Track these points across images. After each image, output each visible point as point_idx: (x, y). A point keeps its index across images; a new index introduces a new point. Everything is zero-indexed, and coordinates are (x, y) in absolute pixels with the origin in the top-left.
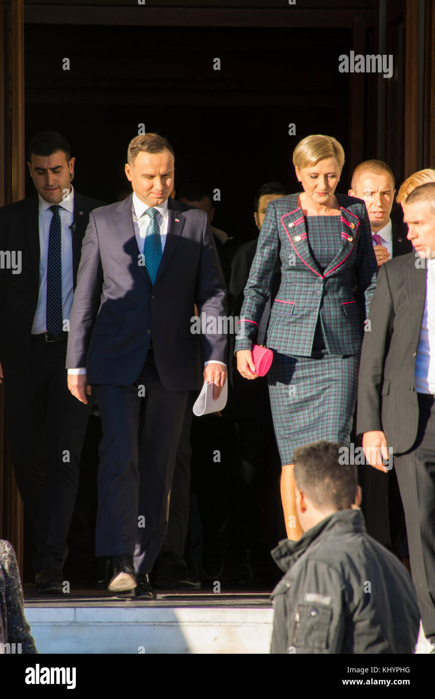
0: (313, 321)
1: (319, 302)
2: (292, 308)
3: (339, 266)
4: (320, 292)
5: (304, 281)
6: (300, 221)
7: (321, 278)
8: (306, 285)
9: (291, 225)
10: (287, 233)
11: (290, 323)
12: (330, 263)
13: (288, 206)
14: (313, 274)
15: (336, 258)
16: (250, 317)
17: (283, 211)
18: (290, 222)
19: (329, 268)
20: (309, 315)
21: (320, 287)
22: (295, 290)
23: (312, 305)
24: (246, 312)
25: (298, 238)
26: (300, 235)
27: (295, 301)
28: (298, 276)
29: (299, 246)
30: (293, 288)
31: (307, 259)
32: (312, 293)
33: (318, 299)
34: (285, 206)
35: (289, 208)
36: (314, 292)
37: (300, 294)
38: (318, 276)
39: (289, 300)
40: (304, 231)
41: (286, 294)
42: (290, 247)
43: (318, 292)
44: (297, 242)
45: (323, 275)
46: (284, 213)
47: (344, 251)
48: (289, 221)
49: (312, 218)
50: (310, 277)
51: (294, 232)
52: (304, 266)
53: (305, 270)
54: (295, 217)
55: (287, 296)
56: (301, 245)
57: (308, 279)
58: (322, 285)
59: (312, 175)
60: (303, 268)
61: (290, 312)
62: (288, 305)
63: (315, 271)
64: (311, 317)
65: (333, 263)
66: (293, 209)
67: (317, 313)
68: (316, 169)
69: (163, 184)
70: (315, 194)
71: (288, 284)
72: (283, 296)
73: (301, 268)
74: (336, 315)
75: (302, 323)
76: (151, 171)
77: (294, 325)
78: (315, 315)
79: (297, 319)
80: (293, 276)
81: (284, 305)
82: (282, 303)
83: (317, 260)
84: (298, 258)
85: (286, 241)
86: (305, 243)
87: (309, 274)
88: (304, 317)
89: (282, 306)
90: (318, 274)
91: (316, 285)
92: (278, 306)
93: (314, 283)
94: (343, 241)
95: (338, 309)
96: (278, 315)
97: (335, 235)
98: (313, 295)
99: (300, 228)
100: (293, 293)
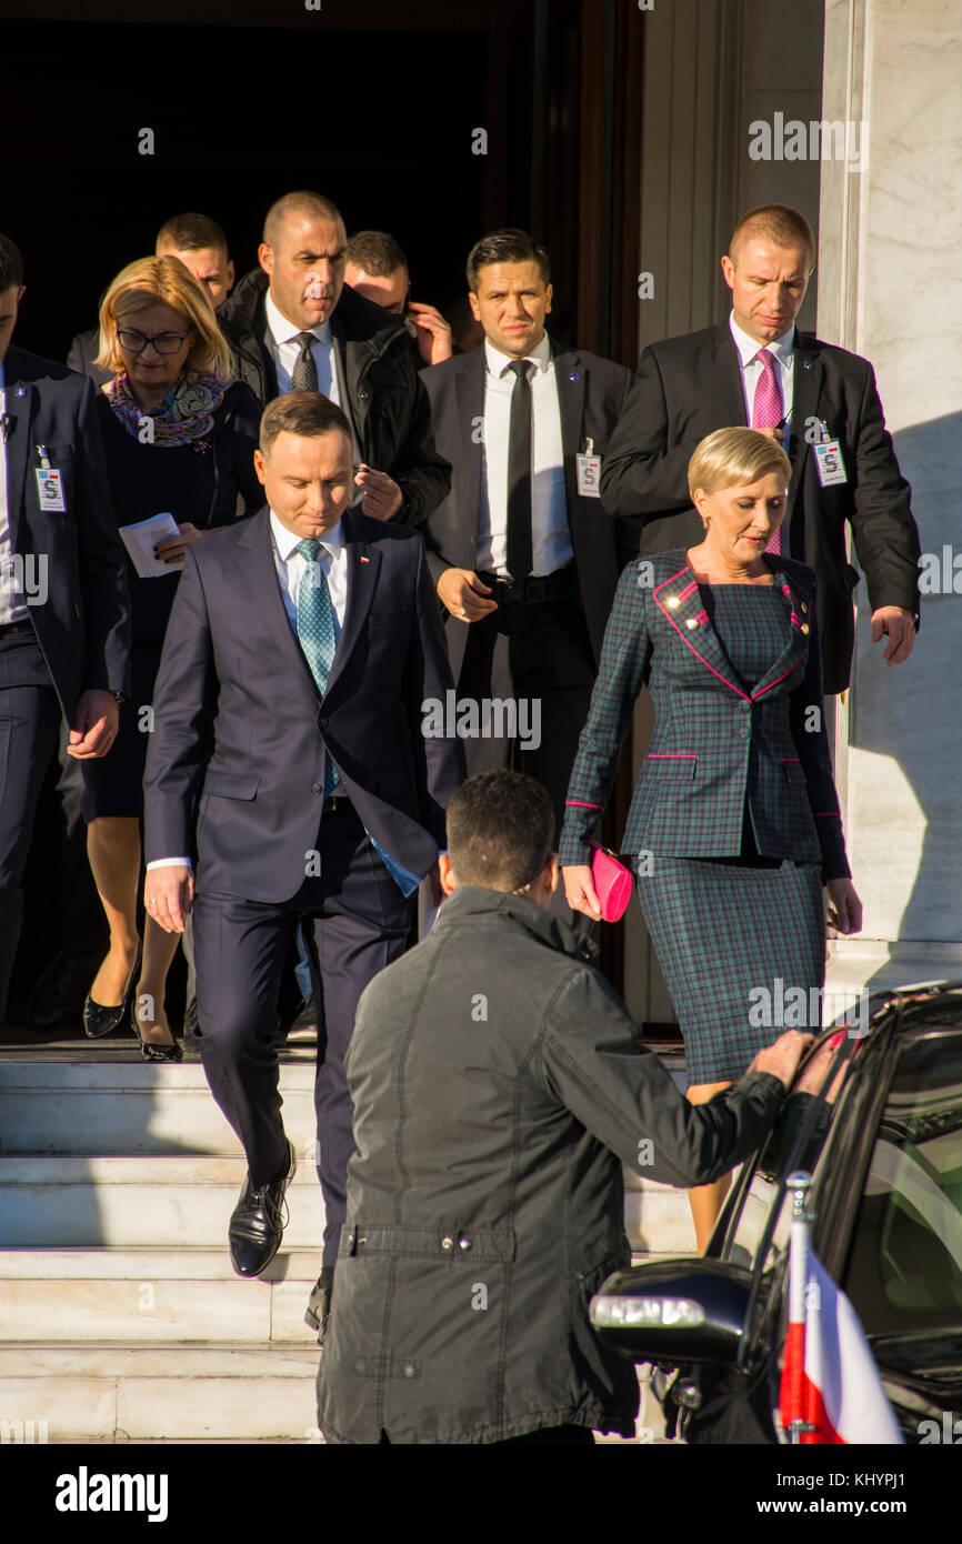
0: (738, 784)
1: (747, 749)
2: (691, 765)
3: (782, 681)
4: (745, 731)
5: (710, 710)
6: (691, 589)
7: (746, 703)
8: (716, 718)
10: (669, 620)
11: (691, 795)
12: (765, 673)
13: (668, 567)
14: (729, 694)
15: (778, 661)
16: (588, 796)
18: (671, 597)
19: (763, 682)
20: (730, 777)
21: (745, 720)
22: (694, 732)
23: (734, 756)
24: (579, 787)
25: (692, 624)
26: (694, 617)
27: (695, 753)
28: (696, 702)
29: (694, 637)
30: (689, 727)
31: (717, 663)
32: (729, 735)
33: (744, 745)
34: (661, 567)
35: (671, 571)
36: (734, 733)
37: (706, 738)
38: (740, 698)
39: (684, 752)
40: (702, 608)
41: (675, 740)
42: (680, 642)
44: (690, 630)
45: (750, 696)
47: (794, 649)
48: (669, 595)
49: (722, 588)
50: (722, 701)
51: (682, 614)
52: (711, 679)
53: (712, 688)
54: (679, 587)
55: (679, 744)
56: (700, 635)
57: (719, 705)
58: (749, 716)
59: (742, 501)
60: (708, 683)
61: (689, 774)
62: (683, 762)
63: (734, 686)
64: (733, 781)
65: (772, 673)
66: (677, 572)
67: (745, 772)
68: (752, 490)
69: (327, 498)
70: (742, 541)
71: (676, 721)
72: (668, 745)
73: (704, 683)
74: (773, 780)
75: (716, 794)
76: (302, 472)
77: (700, 799)
78: (742, 777)
79: (705, 787)
80: (685, 703)
81: (672, 762)
82: (669, 759)
83: (736, 666)
84: (698, 662)
85: (669, 633)
86: (706, 630)
87: (721, 696)
88: (720, 782)
89: (668, 765)
90: (740, 692)
91: (736, 717)
92: (658, 765)
93: (732, 714)
94: (794, 630)
95: (777, 768)
96: (661, 783)
97: (769, 619)
98: (732, 737)
99: (692, 603)
100: (690, 736)
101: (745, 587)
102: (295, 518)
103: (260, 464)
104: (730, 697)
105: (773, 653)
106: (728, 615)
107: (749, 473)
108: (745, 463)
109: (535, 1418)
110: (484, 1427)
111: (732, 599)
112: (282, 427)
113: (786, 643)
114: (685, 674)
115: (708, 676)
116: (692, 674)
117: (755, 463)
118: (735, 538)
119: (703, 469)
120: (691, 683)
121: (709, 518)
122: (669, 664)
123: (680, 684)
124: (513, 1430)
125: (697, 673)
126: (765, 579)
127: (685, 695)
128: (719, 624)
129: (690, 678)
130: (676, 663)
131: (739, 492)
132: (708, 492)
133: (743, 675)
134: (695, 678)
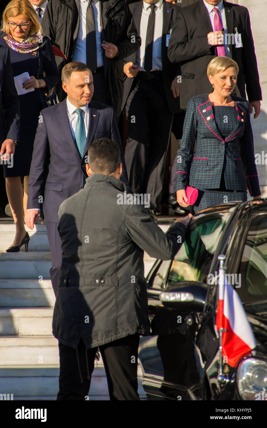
1: (223, 156)
2: (206, 161)
3: (235, 136)
4: (223, 151)
6: (210, 108)
7: (223, 142)
8: (214, 147)
9: (204, 111)
10: (202, 115)
11: (206, 170)
12: (230, 133)
13: (202, 100)
14: (218, 140)
15: (234, 130)
16: (183, 170)
17: (199, 103)
19: (229, 136)
20: (218, 165)
21: (223, 148)
22: (207, 151)
23: (219, 158)
24: (180, 167)
25: (209, 118)
26: (210, 116)
27: (208, 157)
28: (208, 142)
29: (209, 122)
30: (206, 149)
31: (215, 130)
32: (218, 152)
34: (200, 99)
35: (203, 101)
36: (219, 152)
37: (211, 153)
38: (221, 141)
40: (212, 114)
41: (202, 153)
42: (204, 124)
43: (222, 151)
44: (208, 121)
45: (224, 141)
47: (239, 126)
48: (203, 109)
49: (218, 107)
51: (206, 115)
52: (213, 135)
53: (213, 138)
54: (206, 106)
55: (203, 155)
56: (210, 121)
57: (215, 143)
58: (224, 146)
59: (223, 77)
60: (212, 136)
61: (206, 164)
62: (204, 160)
63: (220, 137)
64: (219, 166)
65: (232, 133)
66: (205, 102)
67: (223, 163)
70: (223, 90)
71: (202, 148)
72: (200, 155)
73: (211, 136)
74: (233, 166)
75: (214, 170)
77: (209, 171)
78: (222, 165)
79: (210, 168)
80: (205, 142)
81: (201, 160)
82: (200, 159)
83: (221, 131)
84: (209, 129)
85: (201, 120)
86: (213, 120)
87: (216, 140)
88: (215, 166)
89: (200, 161)
90: (222, 139)
91: (220, 147)
92: (196, 161)
93: (219, 146)
94: (239, 121)
95: (234, 162)
96: (198, 166)
97: (232, 117)
98: (219, 153)
99: (210, 112)
100: (206, 152)
101: (226, 107)
104: (219, 141)
105: (232, 127)
106: (219, 115)
107: (224, 68)
108: (222, 65)
111: (221, 110)
113: (237, 124)
114: (205, 133)
115: (212, 134)
116: (207, 133)
117: (225, 65)
118: (221, 89)
119: (210, 69)
120: (207, 136)
121: (214, 84)
122: (201, 130)
123: (203, 136)
125: (209, 133)
126: (232, 104)
127: (205, 140)
128: (216, 118)
129: (206, 134)
130: (202, 130)
131: (222, 74)
132: (212, 76)
133: (223, 134)
134: (208, 134)
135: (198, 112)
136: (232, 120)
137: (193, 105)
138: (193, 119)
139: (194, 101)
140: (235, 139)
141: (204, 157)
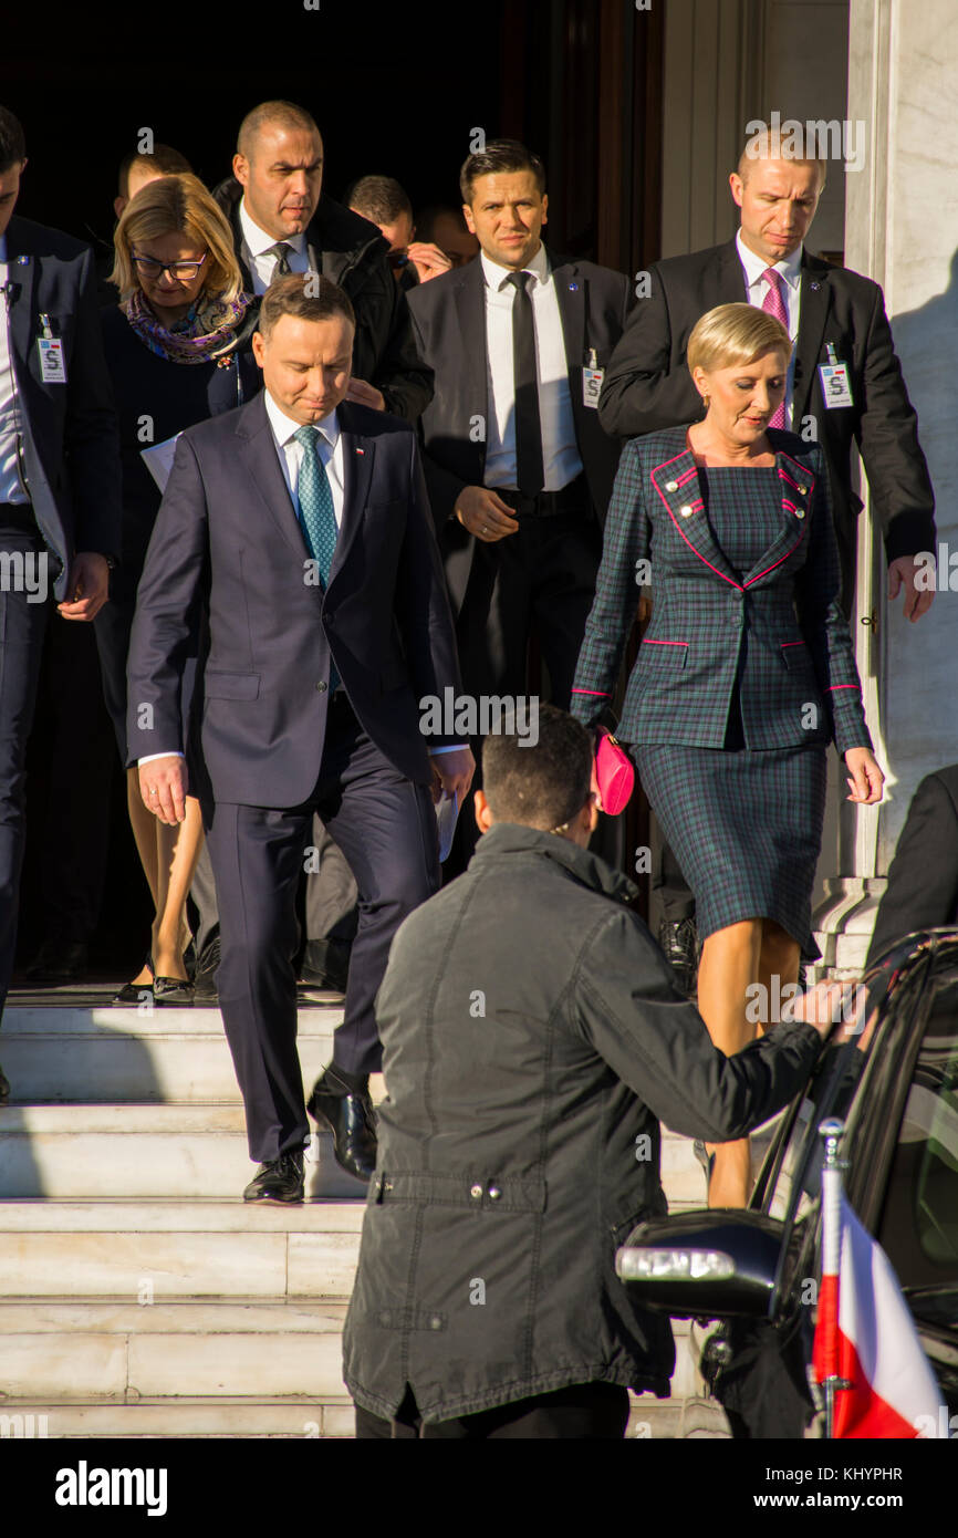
0: (727, 674)
1: (739, 638)
2: (682, 653)
3: (777, 567)
4: (739, 619)
5: (702, 597)
6: (690, 475)
7: (738, 590)
8: (708, 606)
9: (671, 486)
10: (665, 503)
11: (681, 684)
12: (758, 560)
13: (666, 448)
14: (720, 582)
15: (771, 548)
16: (594, 684)
17: (654, 458)
18: (669, 481)
19: (756, 570)
20: (720, 667)
21: (738, 608)
22: (686, 618)
23: (725, 645)
24: (585, 674)
25: (686, 511)
26: (689, 504)
27: (688, 640)
28: (689, 589)
29: (688, 525)
30: (682, 613)
31: (707, 552)
32: (722, 622)
33: (736, 633)
34: (660, 447)
35: (668, 452)
36: (726, 621)
37: (698, 626)
38: (731, 586)
40: (697, 496)
41: (668, 627)
42: (672, 529)
43: (734, 620)
44: (684, 519)
45: (741, 584)
46: (658, 461)
47: (788, 535)
48: (667, 479)
49: (719, 471)
50: (715, 589)
51: (678, 498)
52: (702, 567)
53: (704, 576)
54: (678, 470)
55: (672, 631)
56: (692, 523)
57: (711, 593)
58: (741, 604)
59: (741, 381)
60: (700, 571)
61: (680, 662)
62: (675, 650)
63: (725, 575)
64: (724, 671)
65: (765, 560)
66: (676, 454)
67: (736, 663)
68: (752, 370)
69: (328, 383)
70: (742, 421)
71: (670, 607)
72: (662, 632)
73: (695, 571)
74: (770, 667)
75: (707, 683)
76: (304, 356)
77: (690, 687)
78: (732, 667)
79: (694, 676)
80: (678, 589)
81: (665, 649)
82: (662, 645)
83: (727, 554)
84: (688, 550)
85: (663, 518)
86: (700, 519)
87: (713, 583)
88: (710, 672)
89: (661, 651)
90: (731, 581)
91: (729, 605)
92: (652, 651)
93: (725, 601)
94: (786, 516)
95: (774, 656)
96: (654, 669)
97: (765, 504)
98: (724, 625)
99: (690, 490)
100: (683, 623)
101: (744, 470)
102: (294, 403)
103: (259, 346)
104: (722, 585)
105: (766, 540)
106: (723, 501)
107: (749, 352)
108: (744, 342)
109: (565, 1374)
110: (512, 1383)
111: (728, 483)
112: (285, 310)
113: (781, 528)
114: (677, 562)
115: (699, 564)
116: (683, 561)
117: (755, 342)
118: (734, 420)
119: (703, 347)
120: (683, 571)
121: (708, 397)
122: (663, 550)
123: (673, 571)
124: (542, 1386)
125: (688, 561)
126: (767, 460)
127: (679, 581)
128: (712, 512)
129: (681, 566)
130: (669, 549)
131: (738, 372)
132: (707, 370)
133: (734, 564)
134: (687, 565)
135: (653, 491)
136: (764, 515)
137: (635, 467)
138: (636, 514)
139: (638, 453)
140: (778, 578)
141: (677, 639)
